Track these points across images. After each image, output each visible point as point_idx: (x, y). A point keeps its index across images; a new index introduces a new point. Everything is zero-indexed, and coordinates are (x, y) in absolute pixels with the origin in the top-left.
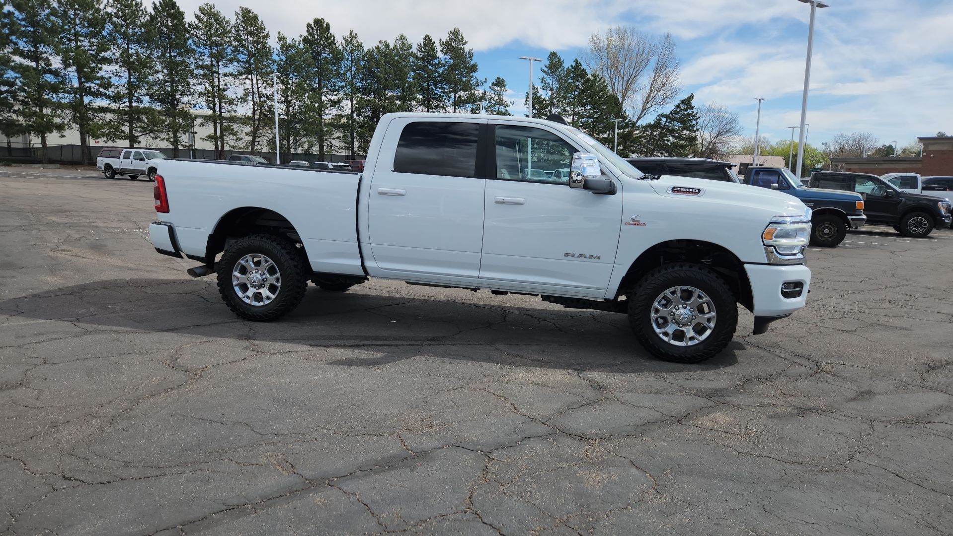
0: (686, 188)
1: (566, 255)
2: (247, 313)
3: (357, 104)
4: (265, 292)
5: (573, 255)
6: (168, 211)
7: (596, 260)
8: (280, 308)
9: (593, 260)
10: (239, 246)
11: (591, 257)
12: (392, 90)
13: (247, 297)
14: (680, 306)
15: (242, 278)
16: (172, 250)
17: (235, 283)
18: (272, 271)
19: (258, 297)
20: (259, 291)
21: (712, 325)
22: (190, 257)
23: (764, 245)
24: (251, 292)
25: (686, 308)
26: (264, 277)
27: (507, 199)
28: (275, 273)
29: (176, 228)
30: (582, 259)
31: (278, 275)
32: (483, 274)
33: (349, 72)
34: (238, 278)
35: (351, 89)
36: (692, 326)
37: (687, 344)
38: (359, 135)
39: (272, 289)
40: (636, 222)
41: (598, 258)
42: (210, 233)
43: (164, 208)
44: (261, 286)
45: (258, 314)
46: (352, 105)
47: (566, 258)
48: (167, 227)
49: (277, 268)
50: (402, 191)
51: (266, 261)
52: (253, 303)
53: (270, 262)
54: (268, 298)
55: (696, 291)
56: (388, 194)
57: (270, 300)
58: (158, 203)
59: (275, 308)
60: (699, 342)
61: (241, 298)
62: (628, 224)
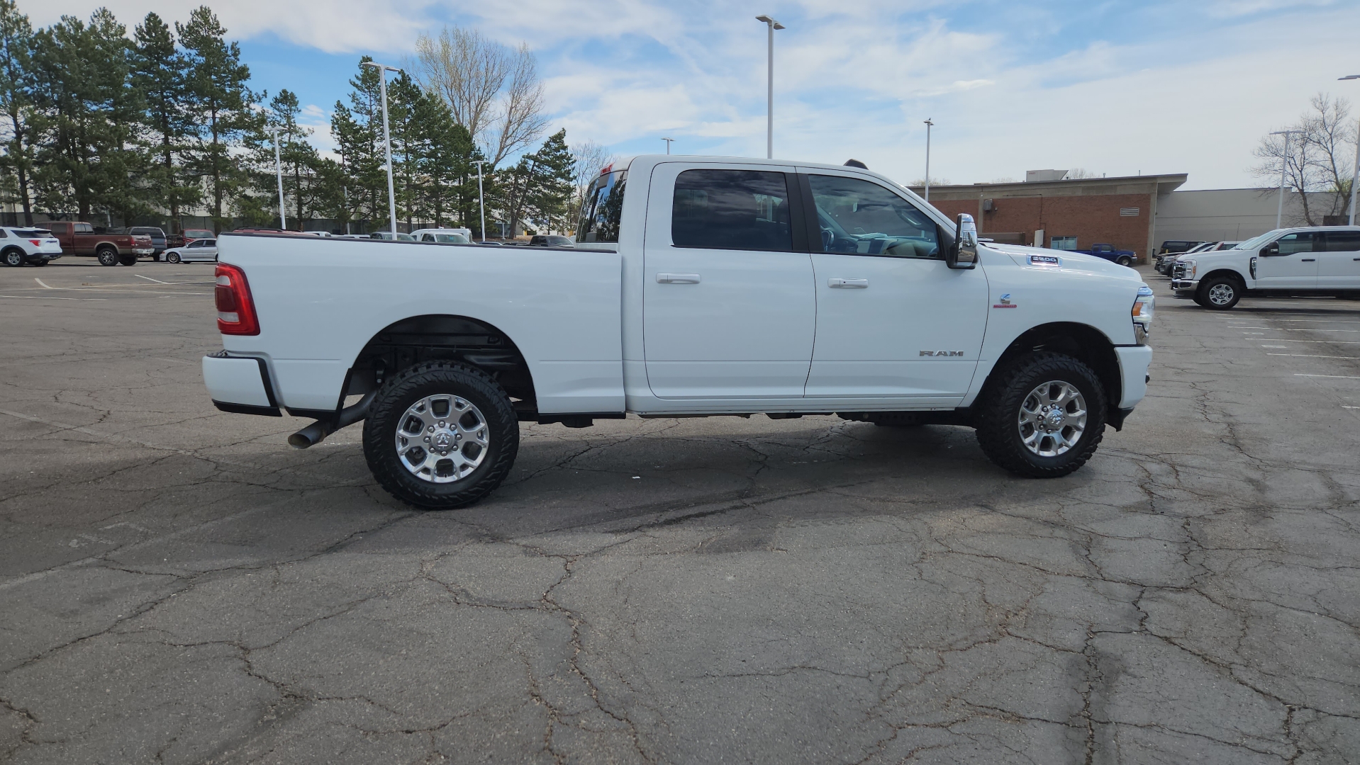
0: (1044, 257)
1: (922, 354)
2: (429, 497)
3: (27, 122)
4: (457, 458)
5: (930, 354)
6: (255, 330)
7: (957, 357)
8: (489, 482)
9: (954, 357)
10: (409, 385)
11: (953, 354)
12: (97, 101)
13: (425, 471)
14: (1049, 407)
15: (415, 439)
16: (266, 403)
17: (400, 448)
18: (469, 421)
19: (445, 467)
20: (448, 457)
21: (1082, 425)
22: (295, 412)
23: (1134, 323)
24: (431, 461)
25: (1055, 409)
26: (456, 432)
27: (849, 282)
28: (476, 422)
29: (275, 362)
30: (941, 357)
31: (482, 425)
32: (811, 391)
33: (5, 67)
34: (405, 441)
35: (13, 96)
36: (1061, 430)
37: (1057, 452)
38: (37, 179)
39: (470, 451)
40: (1005, 304)
41: (960, 354)
42: (351, 367)
43: (250, 326)
44: (450, 449)
45: (451, 496)
46: (17, 125)
47: (922, 358)
48: (255, 362)
49: (479, 415)
50: (695, 276)
51: (459, 405)
52: (438, 480)
53: (468, 406)
54: (466, 467)
55: (1064, 385)
56: (674, 282)
57: (470, 470)
58: (232, 317)
59: (482, 482)
60: (1068, 449)
61: (415, 474)
62: (995, 307)
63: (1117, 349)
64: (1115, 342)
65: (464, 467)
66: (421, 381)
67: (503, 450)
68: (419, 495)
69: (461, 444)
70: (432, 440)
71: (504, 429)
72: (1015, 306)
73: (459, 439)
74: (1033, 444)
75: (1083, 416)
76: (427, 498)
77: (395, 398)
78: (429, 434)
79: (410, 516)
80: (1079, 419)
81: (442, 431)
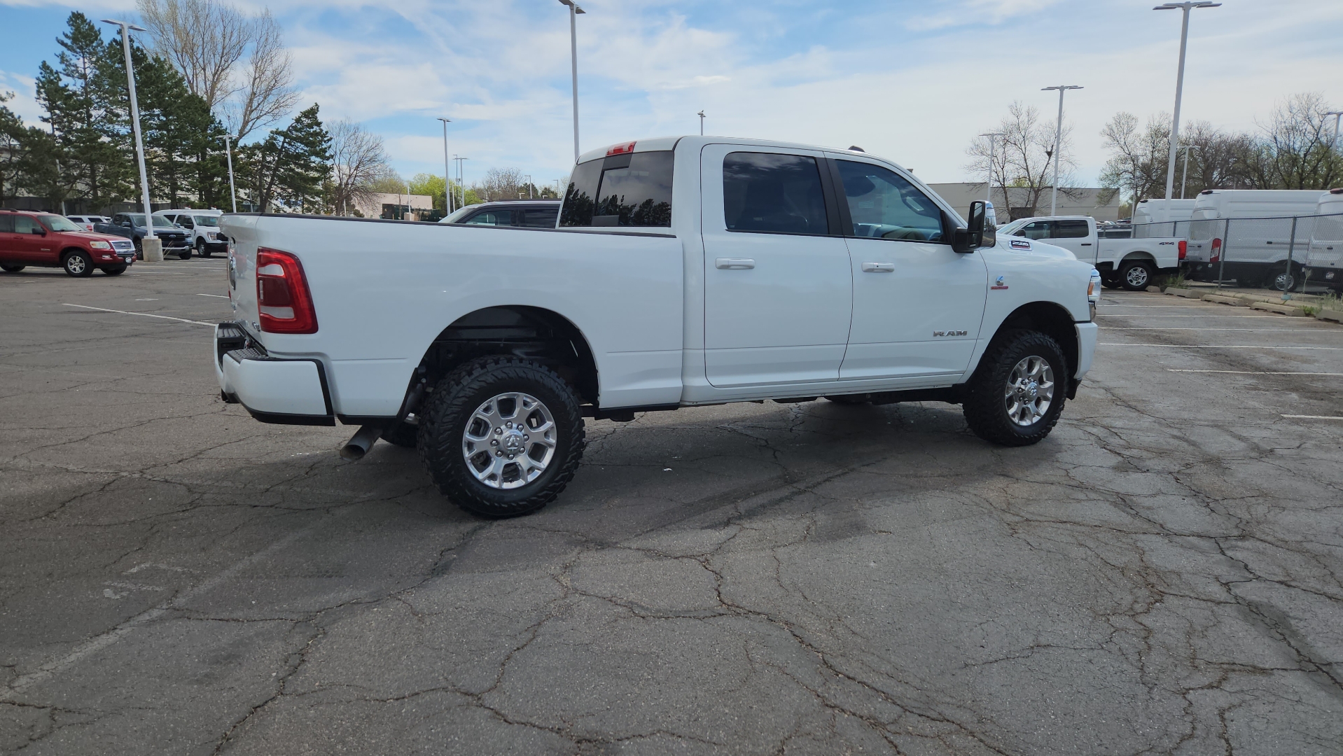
0: (1020, 242)
1: (935, 335)
2: (497, 505)
4: (523, 461)
5: (941, 334)
6: (312, 327)
7: (962, 337)
8: (558, 484)
9: (960, 337)
10: (478, 383)
11: (960, 333)
13: (489, 477)
14: (1027, 380)
15: (481, 443)
16: (322, 411)
17: (467, 454)
19: (512, 472)
20: (515, 460)
21: (1049, 395)
22: (346, 420)
23: (1088, 302)
24: (497, 465)
25: (1031, 381)
26: (523, 432)
27: (878, 266)
28: (543, 421)
29: (334, 363)
30: (950, 337)
31: (549, 424)
34: (471, 446)
36: (1035, 400)
39: (537, 452)
40: (1000, 286)
41: (965, 333)
42: (417, 366)
43: (306, 322)
44: (515, 454)
47: (935, 338)
48: (313, 365)
49: (546, 411)
50: (750, 261)
51: (526, 404)
52: (507, 486)
53: (535, 404)
54: (534, 469)
55: (1037, 359)
56: (732, 267)
57: (537, 473)
58: (285, 313)
59: (551, 485)
60: (1039, 418)
61: (482, 481)
62: (993, 288)
63: (1078, 325)
64: (1076, 320)
65: (531, 469)
66: (490, 379)
67: (571, 449)
68: (488, 504)
69: (529, 445)
70: (501, 443)
71: (573, 427)
72: (1007, 288)
73: (526, 440)
74: (1014, 415)
75: (1050, 387)
76: (496, 507)
77: (464, 399)
78: (496, 436)
79: (481, 528)
80: (1047, 389)
81: (509, 433)
